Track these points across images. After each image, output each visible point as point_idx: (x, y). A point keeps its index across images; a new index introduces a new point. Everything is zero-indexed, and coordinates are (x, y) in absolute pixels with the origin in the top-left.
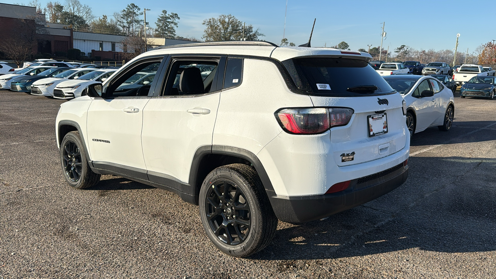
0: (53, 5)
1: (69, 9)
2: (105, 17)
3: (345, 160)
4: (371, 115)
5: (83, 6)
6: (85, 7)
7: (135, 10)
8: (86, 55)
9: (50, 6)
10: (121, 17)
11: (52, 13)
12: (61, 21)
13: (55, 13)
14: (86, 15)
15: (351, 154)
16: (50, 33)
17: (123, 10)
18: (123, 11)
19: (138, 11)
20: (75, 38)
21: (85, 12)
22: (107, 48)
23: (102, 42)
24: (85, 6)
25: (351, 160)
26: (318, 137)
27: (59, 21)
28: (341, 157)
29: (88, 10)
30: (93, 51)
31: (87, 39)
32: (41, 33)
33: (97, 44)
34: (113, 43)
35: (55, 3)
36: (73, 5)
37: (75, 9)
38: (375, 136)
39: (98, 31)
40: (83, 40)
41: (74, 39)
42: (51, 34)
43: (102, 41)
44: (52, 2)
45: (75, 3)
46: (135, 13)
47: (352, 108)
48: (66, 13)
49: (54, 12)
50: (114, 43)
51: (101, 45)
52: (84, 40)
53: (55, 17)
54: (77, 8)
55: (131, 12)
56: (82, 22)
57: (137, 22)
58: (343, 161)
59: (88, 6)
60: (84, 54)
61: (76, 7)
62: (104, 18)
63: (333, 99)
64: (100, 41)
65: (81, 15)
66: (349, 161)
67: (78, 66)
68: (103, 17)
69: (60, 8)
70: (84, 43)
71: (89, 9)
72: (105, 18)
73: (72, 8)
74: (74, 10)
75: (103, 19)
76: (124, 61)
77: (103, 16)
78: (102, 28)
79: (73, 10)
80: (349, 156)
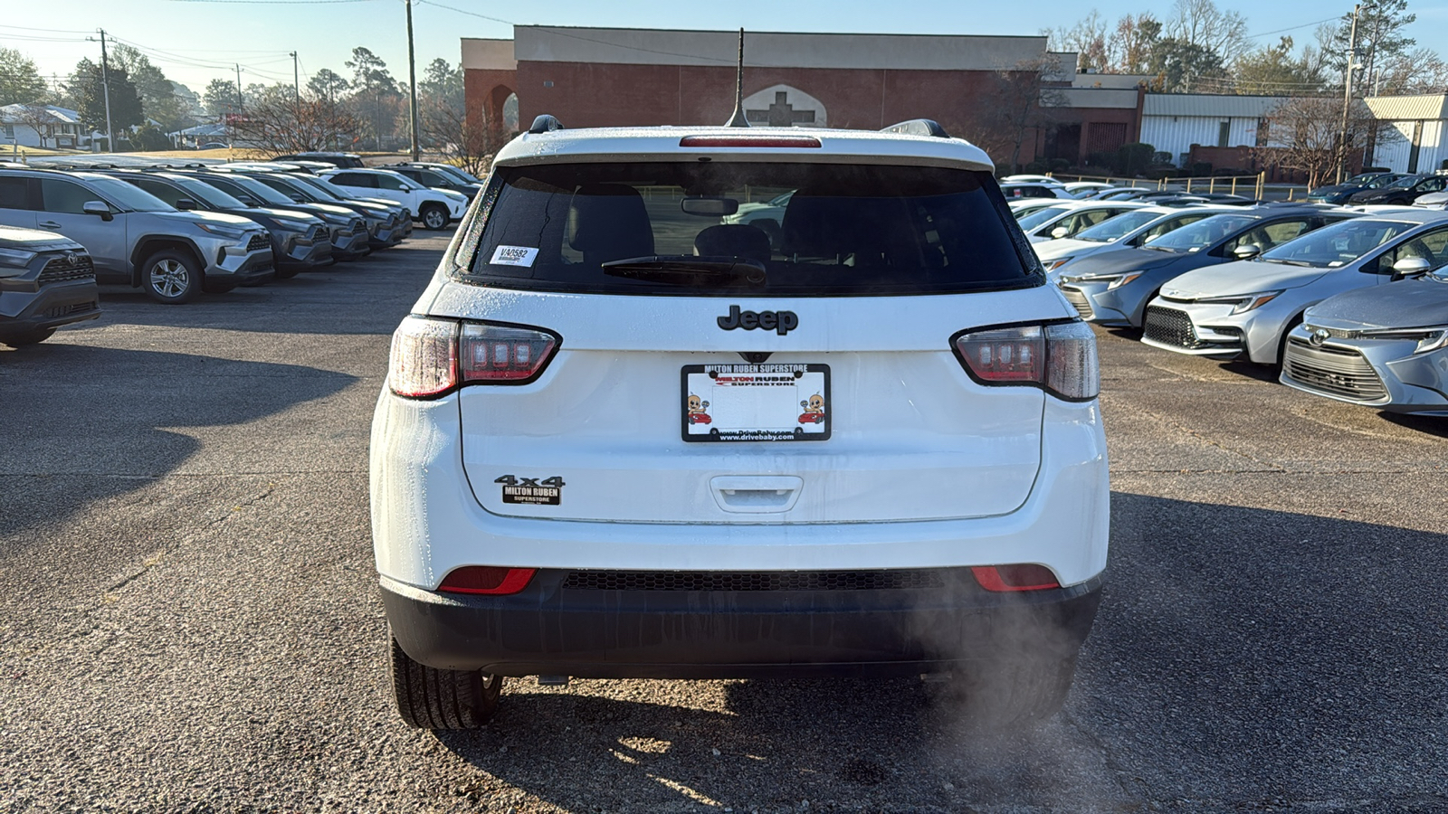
0: (1136, 22)
1: (1182, 29)
2: (1287, 42)
3: (516, 498)
4: (703, 366)
5: (1223, 16)
6: (1228, 20)
7: (1389, 8)
8: (1176, 160)
9: (1126, 27)
10: (1336, 38)
11: (1130, 45)
12: (1150, 65)
13: (1136, 44)
14: (1229, 42)
15: (543, 483)
16: (1069, 103)
17: (1345, 15)
18: (1344, 18)
19: (1398, 12)
20: (1148, 113)
21: (1226, 34)
22: (1242, 136)
23: (1227, 121)
24: (1228, 16)
25: (543, 503)
26: (421, 411)
27: (1145, 66)
28: (502, 485)
29: (1235, 25)
30: (1194, 147)
31: (1183, 114)
32: (1049, 105)
33: (1213, 128)
34: (1261, 121)
35: (1141, 18)
36: (1194, 15)
37: (1199, 28)
38: (720, 441)
39: (1252, 86)
40: (1170, 116)
41: (1146, 115)
42: (1074, 105)
43: (1230, 118)
44: (1134, 15)
45: (1200, 10)
46: (1386, 21)
47: (555, 330)
48: (1170, 43)
49: (1133, 43)
50: (1266, 121)
51: (1225, 130)
52: (1176, 118)
53: (1136, 55)
54: (1204, 23)
55: (1370, 18)
56: (1211, 62)
57: (1388, 50)
58: (508, 499)
59: (1236, 15)
60: (1169, 156)
61: (1203, 19)
62: (1283, 47)
63: (499, 294)
64: (1224, 117)
65: (1213, 42)
66: (535, 502)
67: (1095, 192)
68: (1281, 42)
69: (1151, 28)
70: (1174, 127)
71: (1240, 23)
72: (1287, 46)
73: (1189, 25)
74: (1194, 31)
75: (1279, 49)
76: (1263, 174)
77: (1282, 38)
78: (1264, 76)
79: (1192, 32)
80: (538, 487)
